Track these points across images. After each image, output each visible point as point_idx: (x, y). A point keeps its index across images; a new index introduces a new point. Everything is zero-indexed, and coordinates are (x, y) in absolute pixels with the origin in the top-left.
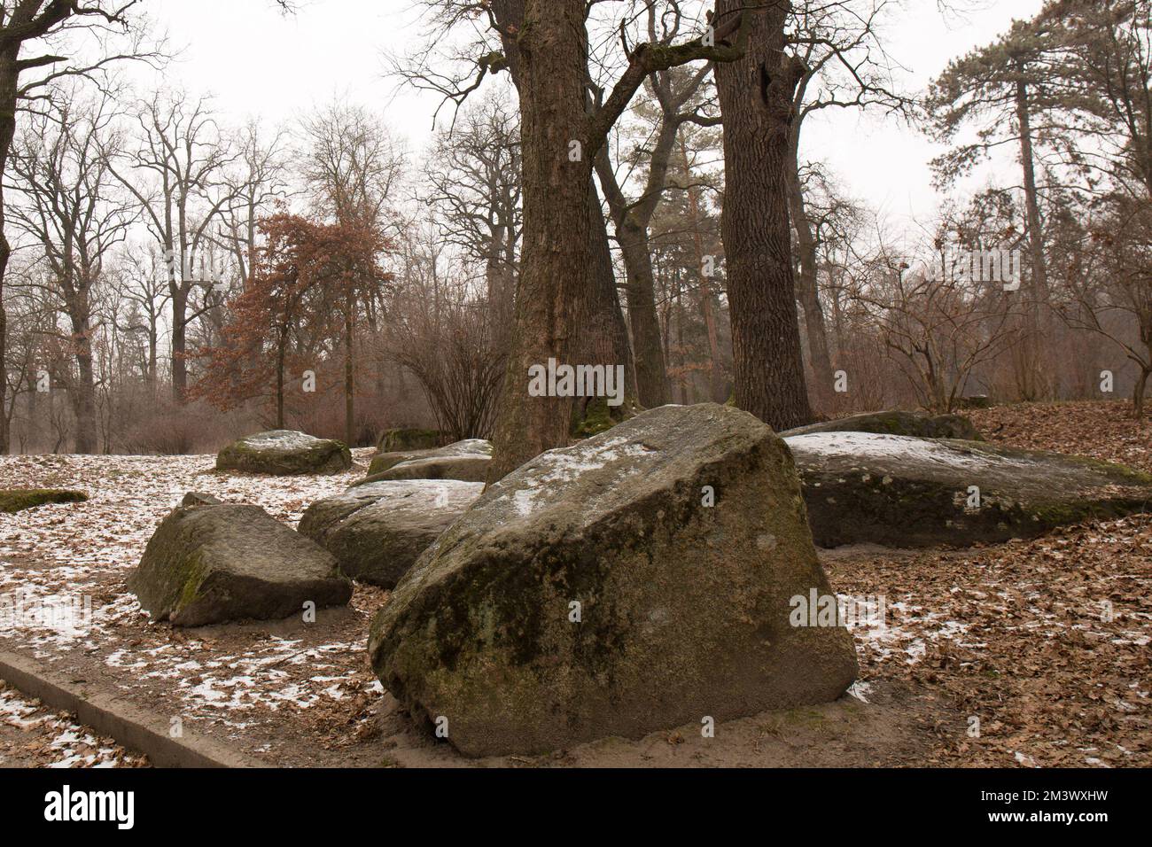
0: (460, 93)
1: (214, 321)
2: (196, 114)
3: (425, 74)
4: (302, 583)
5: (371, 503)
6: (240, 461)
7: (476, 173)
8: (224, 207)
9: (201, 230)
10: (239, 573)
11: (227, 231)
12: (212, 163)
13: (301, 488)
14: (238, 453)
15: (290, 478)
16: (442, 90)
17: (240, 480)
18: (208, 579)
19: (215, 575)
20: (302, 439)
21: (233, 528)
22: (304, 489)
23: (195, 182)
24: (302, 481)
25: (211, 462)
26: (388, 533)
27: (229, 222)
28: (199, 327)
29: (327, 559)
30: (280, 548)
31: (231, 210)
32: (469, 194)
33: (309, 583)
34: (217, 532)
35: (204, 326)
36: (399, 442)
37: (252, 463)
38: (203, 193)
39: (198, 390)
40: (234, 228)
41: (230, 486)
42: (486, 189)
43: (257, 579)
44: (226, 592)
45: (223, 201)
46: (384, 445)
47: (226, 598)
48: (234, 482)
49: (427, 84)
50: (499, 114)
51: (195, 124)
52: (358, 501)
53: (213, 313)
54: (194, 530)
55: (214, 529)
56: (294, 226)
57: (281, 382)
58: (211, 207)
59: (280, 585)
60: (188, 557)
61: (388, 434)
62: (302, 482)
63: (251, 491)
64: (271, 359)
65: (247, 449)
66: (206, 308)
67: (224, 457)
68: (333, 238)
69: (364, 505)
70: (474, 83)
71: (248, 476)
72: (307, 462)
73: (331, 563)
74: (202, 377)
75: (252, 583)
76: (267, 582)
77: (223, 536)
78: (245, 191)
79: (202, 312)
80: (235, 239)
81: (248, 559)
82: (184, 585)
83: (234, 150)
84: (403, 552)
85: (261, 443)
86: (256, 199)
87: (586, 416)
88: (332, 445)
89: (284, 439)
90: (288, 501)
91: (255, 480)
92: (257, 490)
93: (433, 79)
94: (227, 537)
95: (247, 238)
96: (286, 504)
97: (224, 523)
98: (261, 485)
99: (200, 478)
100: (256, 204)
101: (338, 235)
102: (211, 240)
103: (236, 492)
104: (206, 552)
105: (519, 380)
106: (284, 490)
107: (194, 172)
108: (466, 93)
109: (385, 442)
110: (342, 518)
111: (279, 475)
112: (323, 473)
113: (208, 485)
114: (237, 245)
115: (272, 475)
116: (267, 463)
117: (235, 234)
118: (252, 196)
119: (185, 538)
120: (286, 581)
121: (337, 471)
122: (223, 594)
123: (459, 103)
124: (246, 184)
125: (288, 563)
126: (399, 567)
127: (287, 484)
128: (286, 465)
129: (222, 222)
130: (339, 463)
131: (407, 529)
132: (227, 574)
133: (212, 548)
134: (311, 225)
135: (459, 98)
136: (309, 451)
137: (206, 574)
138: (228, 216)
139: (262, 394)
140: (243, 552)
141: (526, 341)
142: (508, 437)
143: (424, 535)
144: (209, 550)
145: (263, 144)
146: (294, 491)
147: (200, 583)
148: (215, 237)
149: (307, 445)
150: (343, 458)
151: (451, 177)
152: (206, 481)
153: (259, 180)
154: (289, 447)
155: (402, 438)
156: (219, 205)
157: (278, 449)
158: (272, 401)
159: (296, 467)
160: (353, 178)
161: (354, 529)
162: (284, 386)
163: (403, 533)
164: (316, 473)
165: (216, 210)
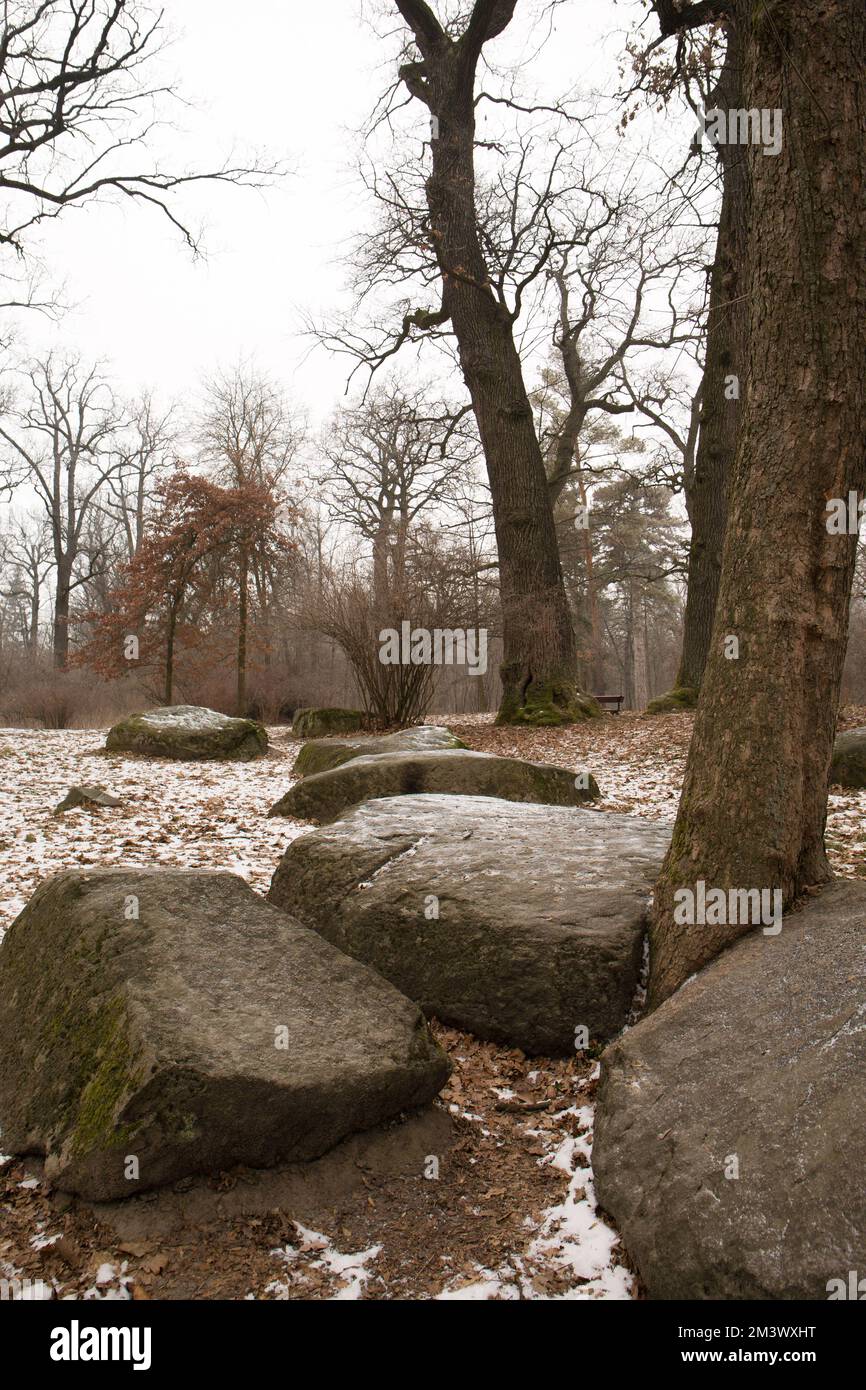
0: (377, 357)
1: (99, 591)
2: (91, 378)
3: (342, 335)
4: (362, 1080)
5: (407, 848)
6: (135, 741)
7: (368, 456)
8: (115, 473)
9: (89, 496)
10: (221, 1069)
11: (116, 500)
12: (105, 429)
13: (214, 780)
14: (134, 731)
15: (198, 765)
16: (358, 352)
17: (136, 765)
18: (146, 1089)
19: (163, 1079)
20: (211, 717)
21: (192, 934)
22: (220, 781)
23: (86, 448)
24: (214, 769)
25: (100, 741)
26: (485, 928)
27: (119, 492)
28: (83, 596)
29: (400, 1008)
30: (296, 981)
31: (120, 478)
32: (363, 476)
33: (375, 1077)
34: (156, 946)
35: (87, 595)
36: (319, 723)
37: (151, 744)
38: (94, 460)
39: (82, 657)
40: (123, 497)
41: (126, 775)
42: (377, 472)
43: (261, 1082)
44: (189, 1120)
45: (114, 468)
46: (300, 726)
47: (190, 1134)
48: (131, 768)
49: (341, 346)
50: (399, 397)
51: (89, 387)
52: (382, 844)
53: (97, 582)
54: (105, 935)
55: (152, 934)
56: (195, 486)
57: (170, 652)
58: (101, 475)
59: (313, 1091)
60: (94, 1004)
61: (307, 713)
62: (214, 772)
63: (153, 782)
64: (161, 627)
65: (144, 728)
66: (91, 575)
67: (115, 736)
68: (236, 501)
69: (395, 853)
70: (392, 347)
71: (145, 759)
72: (217, 745)
73: (409, 1019)
74: (84, 644)
75: (250, 1091)
76: (286, 1088)
77: (172, 954)
78: (136, 461)
79: (86, 579)
80: (124, 509)
81: (233, 1019)
82: (82, 1084)
83: (127, 418)
84: (524, 973)
85: (161, 720)
86: (147, 468)
87: (525, 701)
88: (245, 726)
89: (189, 716)
90: (201, 797)
91: (155, 766)
92: (160, 780)
93: (349, 340)
94: (181, 958)
95: (135, 507)
96: (201, 802)
97: (171, 920)
98: (163, 773)
99: (86, 760)
100: (148, 473)
101: (241, 498)
102: (99, 508)
103: (134, 783)
104: (139, 1008)
105: (759, 643)
106: (194, 782)
107: (84, 439)
108: (383, 357)
109: (302, 722)
110: (364, 878)
111: (184, 760)
112: (236, 758)
113: (97, 772)
114: (125, 515)
115: (175, 759)
116: (168, 744)
117: (124, 504)
118: (143, 465)
119: (85, 952)
120: (327, 1078)
121: (252, 757)
122: (181, 1127)
123: (374, 369)
124: (138, 452)
125: (319, 1022)
126: (518, 1001)
127: (197, 773)
128: (192, 748)
129: (111, 492)
130: (255, 747)
131: (526, 924)
132: (192, 1076)
133: (150, 993)
134: (212, 486)
135: (375, 363)
136: (220, 732)
137: (141, 1071)
138: (117, 484)
139: (149, 664)
140: (218, 999)
141: (769, 570)
142: (746, 752)
143: (569, 939)
144: (146, 1000)
145: (157, 415)
146: (207, 783)
147: (126, 1097)
148: (104, 505)
149: (217, 725)
150: (259, 741)
151: (343, 458)
152: (93, 765)
153: (152, 450)
154: (195, 726)
155: (323, 720)
156: (109, 472)
157: (182, 728)
158: (161, 671)
159: (203, 751)
160: (251, 450)
161: (405, 911)
162: (174, 657)
163: (521, 931)
164: (227, 759)
165: (105, 477)
